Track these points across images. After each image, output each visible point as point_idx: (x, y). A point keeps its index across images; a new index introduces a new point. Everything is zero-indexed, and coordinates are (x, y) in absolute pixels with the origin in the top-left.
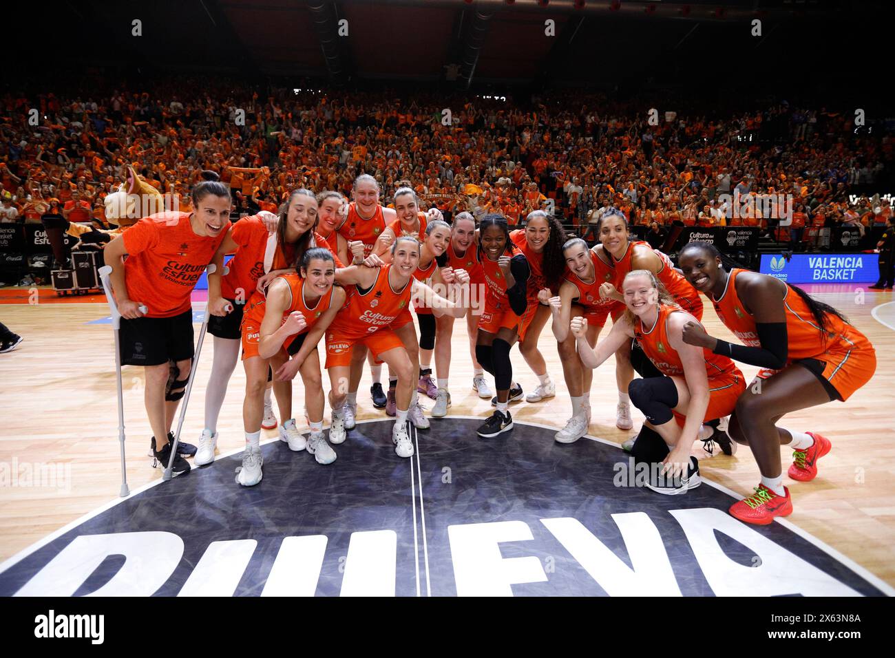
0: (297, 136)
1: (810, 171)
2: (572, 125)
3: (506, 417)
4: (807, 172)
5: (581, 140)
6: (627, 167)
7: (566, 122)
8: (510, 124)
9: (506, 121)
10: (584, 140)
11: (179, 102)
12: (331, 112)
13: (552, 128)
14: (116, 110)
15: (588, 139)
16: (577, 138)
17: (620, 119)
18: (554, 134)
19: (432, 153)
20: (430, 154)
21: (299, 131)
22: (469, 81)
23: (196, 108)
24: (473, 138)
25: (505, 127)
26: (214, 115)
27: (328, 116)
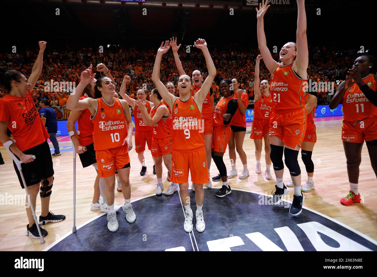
0: (110, 65)
1: (321, 72)
2: (226, 56)
3: (228, 188)
4: (319, 72)
5: (230, 62)
6: (250, 73)
7: (224, 55)
8: (201, 57)
9: (199, 56)
10: (232, 62)
11: (57, 52)
12: (125, 54)
13: (218, 58)
14: (28, 56)
15: (233, 62)
16: (228, 62)
17: (245, 53)
18: (219, 60)
19: (169, 70)
20: (169, 71)
21: (111, 63)
22: (182, 39)
23: (65, 55)
24: (186, 63)
25: (199, 58)
26: (73, 57)
27: (124, 56)
